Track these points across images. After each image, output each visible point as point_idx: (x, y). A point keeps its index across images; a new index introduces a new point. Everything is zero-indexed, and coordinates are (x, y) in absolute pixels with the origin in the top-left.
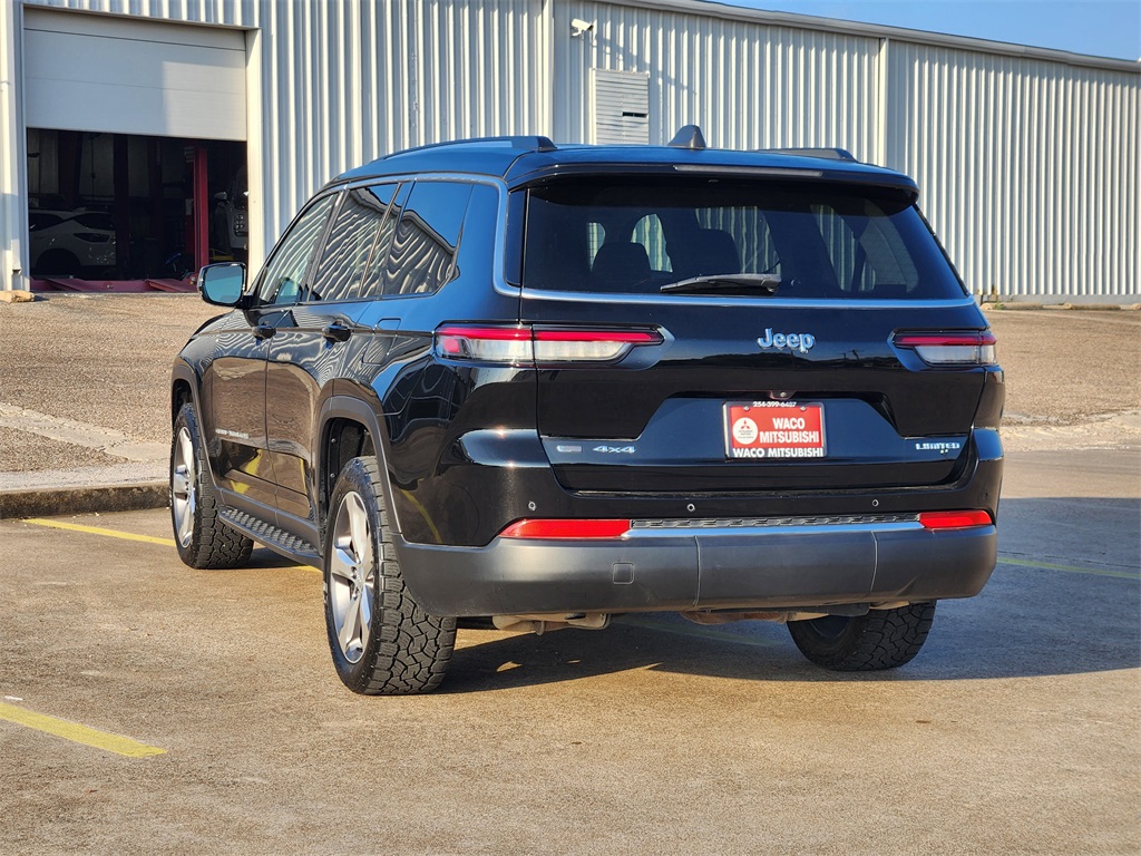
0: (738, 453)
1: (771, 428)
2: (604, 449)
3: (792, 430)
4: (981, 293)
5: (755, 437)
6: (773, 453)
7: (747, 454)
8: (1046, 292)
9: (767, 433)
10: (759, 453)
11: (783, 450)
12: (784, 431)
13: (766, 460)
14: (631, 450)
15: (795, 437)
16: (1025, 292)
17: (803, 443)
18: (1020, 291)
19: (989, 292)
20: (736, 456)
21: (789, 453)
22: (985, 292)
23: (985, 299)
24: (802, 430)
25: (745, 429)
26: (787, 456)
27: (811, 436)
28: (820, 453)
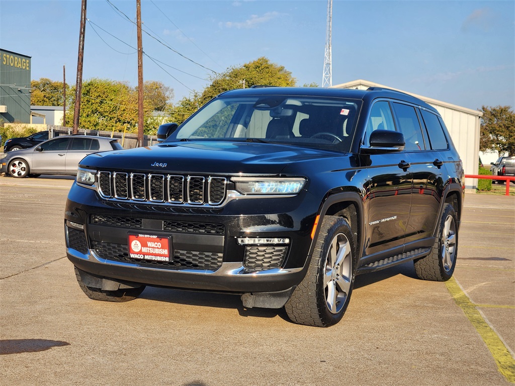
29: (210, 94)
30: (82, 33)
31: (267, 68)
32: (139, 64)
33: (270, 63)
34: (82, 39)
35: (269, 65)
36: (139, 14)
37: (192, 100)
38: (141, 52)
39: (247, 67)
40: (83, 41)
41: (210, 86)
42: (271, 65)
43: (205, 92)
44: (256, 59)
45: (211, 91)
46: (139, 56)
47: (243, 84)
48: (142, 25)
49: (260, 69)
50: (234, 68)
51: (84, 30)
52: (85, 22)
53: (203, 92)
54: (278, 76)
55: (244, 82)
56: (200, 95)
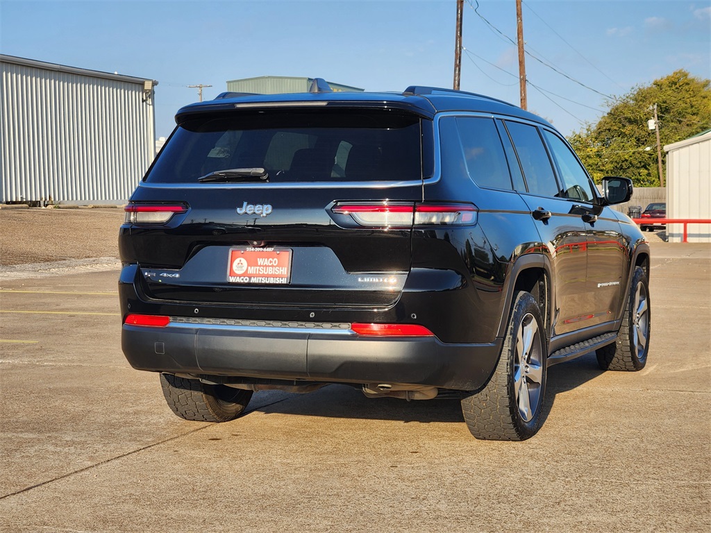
0: (232, 280)
1: (256, 265)
2: (165, 275)
3: (269, 266)
4: (44, 200)
5: (245, 270)
6: (254, 280)
7: (238, 280)
8: (76, 199)
9: (253, 268)
10: (246, 280)
11: (260, 278)
12: (263, 266)
13: (249, 284)
14: (177, 276)
15: (270, 271)
16: (66, 199)
17: (275, 274)
18: (64, 199)
19: (48, 199)
20: (231, 281)
21: (264, 281)
22: (46, 199)
23: (46, 203)
24: (275, 267)
25: (240, 265)
26: (263, 282)
27: (281, 270)
28: (284, 281)
29: (608, 126)
30: (458, 66)
31: (687, 84)
32: (521, 95)
33: (690, 76)
34: (457, 72)
35: (690, 80)
36: (520, 32)
37: (584, 136)
38: (523, 81)
39: (658, 85)
40: (459, 74)
41: (606, 115)
42: (693, 80)
43: (600, 123)
44: (671, 74)
45: (608, 121)
46: (521, 86)
47: (653, 110)
48: (524, 45)
49: (677, 86)
50: (641, 87)
51: (460, 62)
52: (461, 52)
53: (597, 123)
54: (703, 94)
55: (655, 107)
56: (594, 128)
